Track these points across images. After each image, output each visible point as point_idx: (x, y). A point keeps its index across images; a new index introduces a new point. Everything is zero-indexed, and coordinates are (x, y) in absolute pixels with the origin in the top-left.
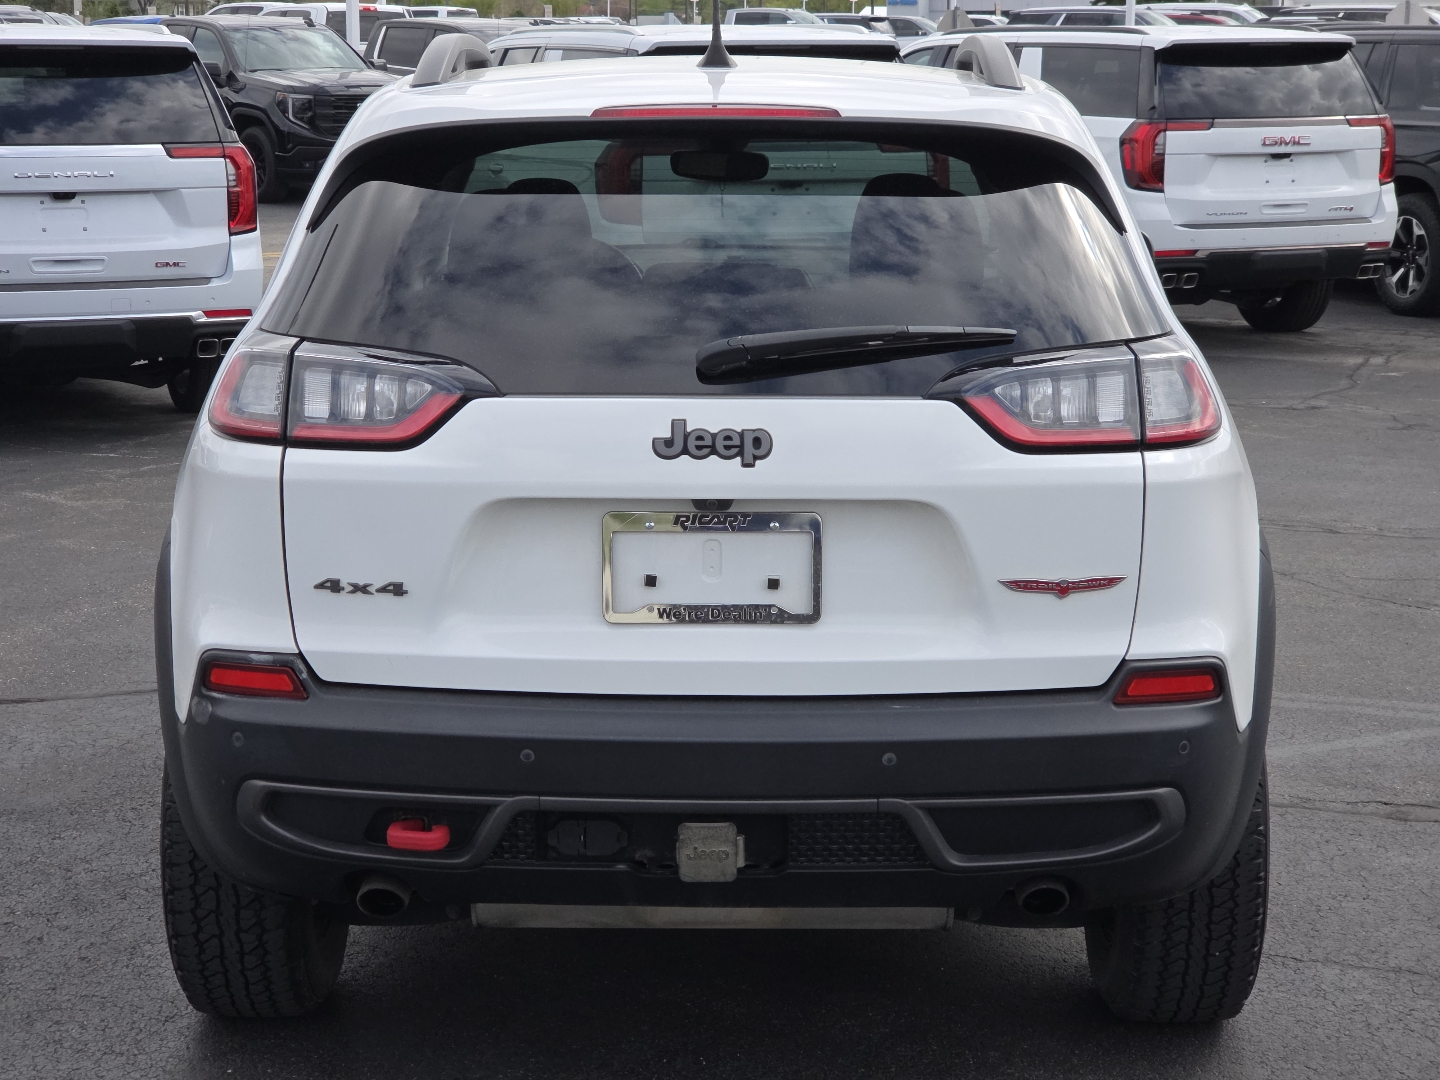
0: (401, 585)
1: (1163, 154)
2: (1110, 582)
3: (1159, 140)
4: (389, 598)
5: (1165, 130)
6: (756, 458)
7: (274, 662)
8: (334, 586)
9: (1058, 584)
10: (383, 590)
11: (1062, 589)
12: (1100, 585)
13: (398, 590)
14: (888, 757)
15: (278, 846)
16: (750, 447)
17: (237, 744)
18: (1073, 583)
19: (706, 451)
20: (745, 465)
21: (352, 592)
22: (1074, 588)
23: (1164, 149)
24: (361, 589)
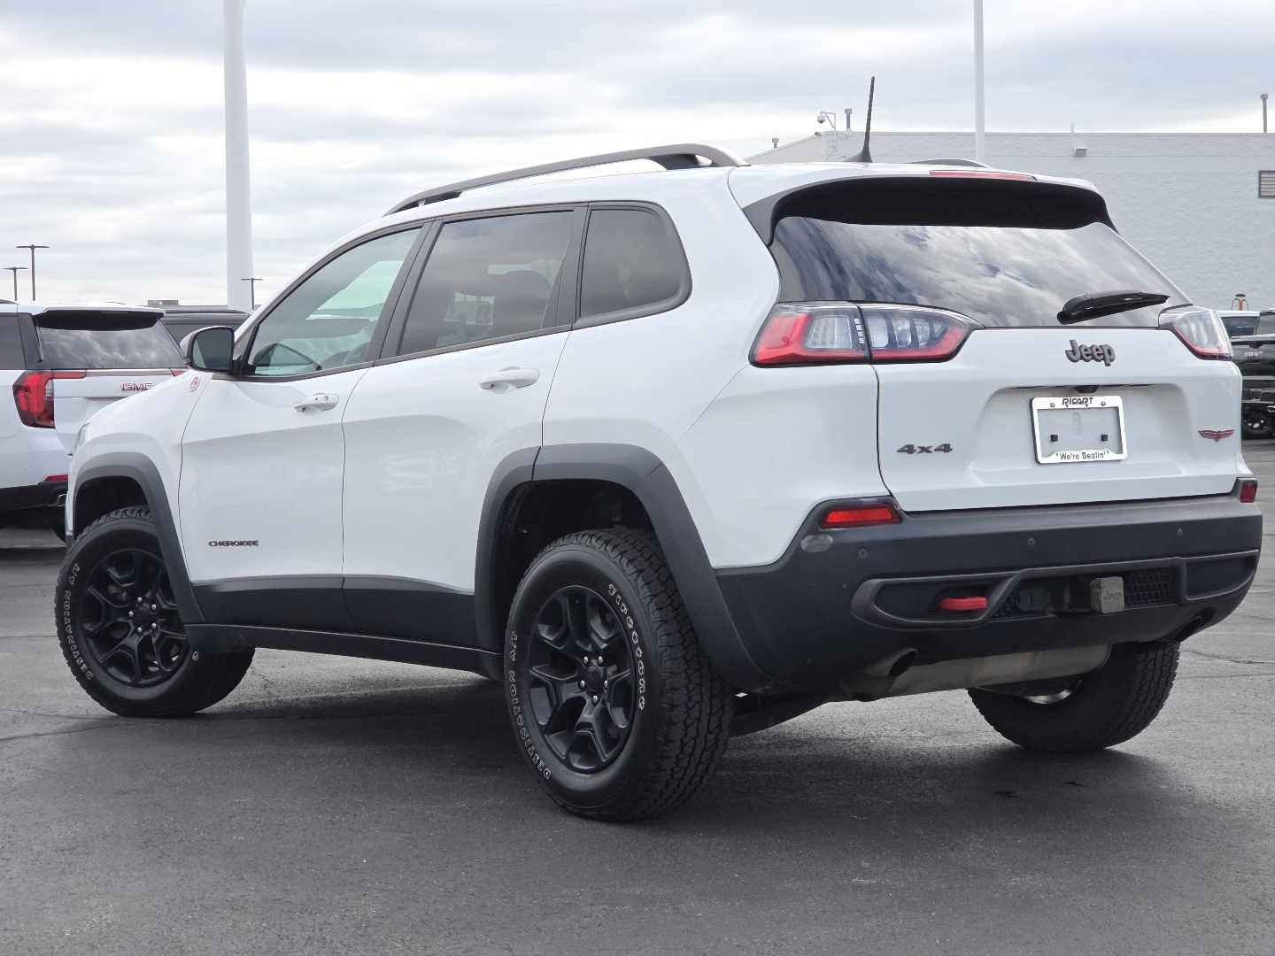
0: (949, 445)
1: (52, 398)
3: (48, 387)
5: (52, 378)
7: (878, 501)
8: (909, 449)
10: (938, 450)
11: (1218, 436)
13: (946, 448)
14: (1180, 531)
15: (874, 624)
17: (864, 556)
18: (1222, 432)
21: (920, 452)
22: (1222, 435)
23: (52, 393)
24: (924, 450)
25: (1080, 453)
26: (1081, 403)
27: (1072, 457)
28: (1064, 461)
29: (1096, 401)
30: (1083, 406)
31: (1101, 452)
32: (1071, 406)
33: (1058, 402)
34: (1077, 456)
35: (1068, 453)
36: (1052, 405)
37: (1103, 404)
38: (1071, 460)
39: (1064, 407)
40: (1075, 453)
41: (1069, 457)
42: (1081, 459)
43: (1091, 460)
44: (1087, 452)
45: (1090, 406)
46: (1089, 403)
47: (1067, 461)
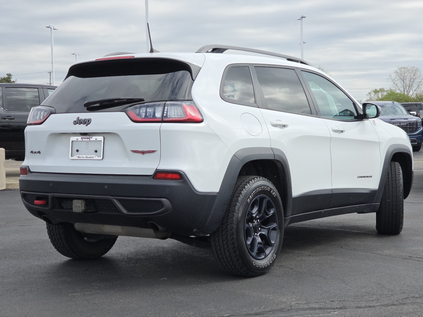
0: (40, 151)
2: (153, 152)
4: (38, 154)
6: (88, 124)
9: (142, 151)
11: (143, 153)
12: (150, 152)
13: (39, 152)
14: (106, 187)
16: (87, 122)
18: (145, 151)
19: (80, 123)
20: (86, 126)
22: (145, 152)
25: (85, 156)
26: (88, 139)
27: (82, 158)
28: (78, 159)
29: (94, 138)
30: (89, 140)
31: (93, 156)
32: (84, 140)
33: (79, 138)
34: (84, 157)
35: (81, 156)
36: (77, 139)
37: (96, 139)
38: (81, 158)
39: (81, 140)
40: (83, 156)
41: (80, 157)
42: (85, 158)
43: (89, 159)
44: (88, 156)
45: (91, 140)
46: (90, 139)
47: (80, 159)
